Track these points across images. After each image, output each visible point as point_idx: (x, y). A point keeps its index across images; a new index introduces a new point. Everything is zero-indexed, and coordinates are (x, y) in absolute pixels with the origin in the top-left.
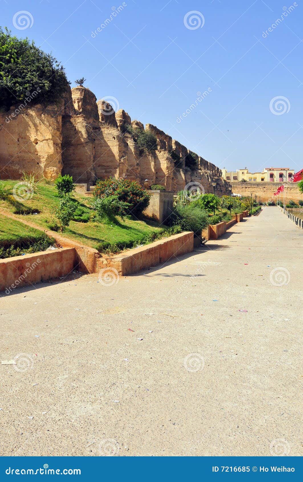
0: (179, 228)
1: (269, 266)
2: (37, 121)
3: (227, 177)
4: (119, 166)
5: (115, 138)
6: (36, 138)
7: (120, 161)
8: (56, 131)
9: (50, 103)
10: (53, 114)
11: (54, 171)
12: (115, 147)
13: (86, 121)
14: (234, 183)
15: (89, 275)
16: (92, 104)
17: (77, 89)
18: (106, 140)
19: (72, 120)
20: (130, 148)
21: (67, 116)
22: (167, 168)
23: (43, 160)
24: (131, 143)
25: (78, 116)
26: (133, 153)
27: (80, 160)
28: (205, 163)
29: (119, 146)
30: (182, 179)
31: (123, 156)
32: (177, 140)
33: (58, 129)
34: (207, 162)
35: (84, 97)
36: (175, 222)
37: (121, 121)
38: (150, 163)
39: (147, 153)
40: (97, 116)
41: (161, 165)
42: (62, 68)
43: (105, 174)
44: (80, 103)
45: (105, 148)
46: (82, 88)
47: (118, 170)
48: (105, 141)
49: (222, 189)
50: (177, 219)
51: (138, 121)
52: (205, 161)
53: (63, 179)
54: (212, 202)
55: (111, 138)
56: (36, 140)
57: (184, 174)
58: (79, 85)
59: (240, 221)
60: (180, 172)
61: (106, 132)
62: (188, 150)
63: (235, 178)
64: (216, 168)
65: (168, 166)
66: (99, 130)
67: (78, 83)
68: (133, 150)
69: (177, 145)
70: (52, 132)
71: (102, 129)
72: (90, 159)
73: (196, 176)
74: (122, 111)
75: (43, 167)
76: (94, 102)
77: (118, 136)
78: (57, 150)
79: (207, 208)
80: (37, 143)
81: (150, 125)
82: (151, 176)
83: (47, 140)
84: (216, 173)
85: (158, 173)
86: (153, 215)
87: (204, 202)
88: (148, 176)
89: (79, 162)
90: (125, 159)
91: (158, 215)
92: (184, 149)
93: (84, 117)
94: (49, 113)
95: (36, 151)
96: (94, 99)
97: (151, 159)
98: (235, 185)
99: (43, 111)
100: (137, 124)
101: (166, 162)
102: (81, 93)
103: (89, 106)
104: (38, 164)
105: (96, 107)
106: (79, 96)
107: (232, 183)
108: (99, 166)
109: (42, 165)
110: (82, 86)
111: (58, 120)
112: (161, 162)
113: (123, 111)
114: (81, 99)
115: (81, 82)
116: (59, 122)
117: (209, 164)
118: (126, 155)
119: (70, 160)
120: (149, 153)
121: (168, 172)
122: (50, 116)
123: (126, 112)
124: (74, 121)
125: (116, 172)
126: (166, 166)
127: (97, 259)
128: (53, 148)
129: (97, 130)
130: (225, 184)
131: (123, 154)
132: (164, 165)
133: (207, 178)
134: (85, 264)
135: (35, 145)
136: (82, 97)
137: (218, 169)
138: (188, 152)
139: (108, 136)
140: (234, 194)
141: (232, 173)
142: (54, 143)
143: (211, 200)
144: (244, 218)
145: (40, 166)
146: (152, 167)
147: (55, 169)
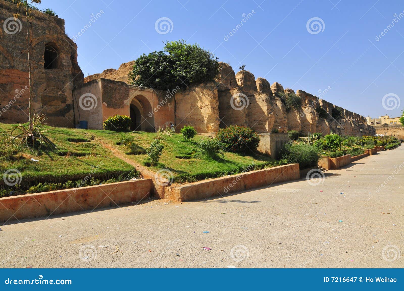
0: (285, 161)
1: (342, 193)
2: (201, 94)
3: (371, 123)
4: (268, 119)
5: (264, 101)
6: (201, 105)
7: (268, 116)
8: (213, 99)
9: (209, 82)
10: (211, 89)
11: (212, 125)
12: (264, 107)
13: (240, 91)
14: (377, 127)
15: (159, 200)
16: (251, 80)
17: (240, 72)
18: (258, 102)
19: (231, 92)
20: (278, 107)
21: (227, 89)
22: (312, 119)
23: (206, 119)
24: (279, 103)
25: (235, 88)
26: (281, 110)
27: (236, 117)
28: (349, 114)
29: (267, 106)
30: (327, 125)
31: (270, 113)
32: (323, 99)
33: (214, 98)
34: (352, 113)
35: (244, 77)
36: (284, 156)
37: (275, 90)
38: (297, 116)
39: (294, 110)
40: (255, 88)
41: (307, 117)
42: (217, 59)
43: (259, 126)
44: (242, 81)
45: (258, 108)
46: (244, 71)
47: (267, 122)
48: (257, 104)
49: (366, 132)
50: (285, 155)
51: (290, 89)
52: (350, 112)
53: (186, 129)
54: (335, 140)
55: (261, 101)
56: (201, 106)
57: (328, 122)
58: (242, 70)
59: (373, 154)
60: (325, 121)
61: (258, 98)
62: (334, 105)
63: (378, 123)
64: (361, 117)
65: (312, 117)
66: (253, 97)
67: (241, 68)
68: (281, 108)
69: (324, 103)
70: (210, 100)
71: (255, 96)
72: (243, 116)
73: (341, 124)
74: (275, 83)
75: (206, 123)
76: (252, 79)
77: (266, 99)
78: (214, 111)
79: (332, 145)
80: (201, 109)
81: (300, 91)
82: (298, 125)
83: (207, 106)
84: (361, 120)
85: (305, 123)
86: (266, 152)
87: (329, 141)
88: (295, 125)
89: (236, 119)
90: (272, 114)
91: (269, 152)
92: (330, 105)
93: (238, 89)
94: (208, 88)
95: (201, 113)
96: (253, 78)
97: (297, 113)
98: (378, 128)
99: (205, 87)
100: (289, 91)
101: (310, 114)
102: (243, 75)
103: (249, 82)
104: (203, 122)
105: (255, 82)
106: (242, 77)
107: (376, 126)
108: (254, 121)
109: (205, 122)
110: (244, 70)
111: (215, 92)
112: (306, 115)
113: (277, 84)
114: (243, 78)
115: (243, 68)
116: (215, 93)
117: (353, 114)
118: (272, 112)
119: (231, 118)
120: (295, 109)
121: (312, 121)
122: (208, 90)
123: (279, 83)
124: (232, 92)
125: (266, 124)
126: (310, 117)
127: (165, 188)
128: (211, 111)
129: (252, 97)
130: (368, 128)
131: (271, 111)
132: (309, 117)
133: (350, 124)
134: (158, 192)
135: (200, 110)
136: (243, 77)
137: (362, 117)
138: (334, 107)
139: (259, 100)
140: (377, 135)
141: (375, 119)
142: (212, 107)
143: (335, 139)
144: (377, 152)
145: (204, 123)
146: (298, 119)
147: (213, 124)
